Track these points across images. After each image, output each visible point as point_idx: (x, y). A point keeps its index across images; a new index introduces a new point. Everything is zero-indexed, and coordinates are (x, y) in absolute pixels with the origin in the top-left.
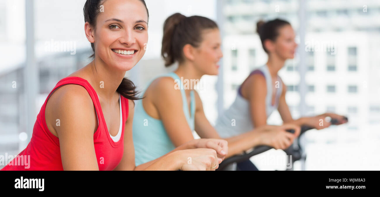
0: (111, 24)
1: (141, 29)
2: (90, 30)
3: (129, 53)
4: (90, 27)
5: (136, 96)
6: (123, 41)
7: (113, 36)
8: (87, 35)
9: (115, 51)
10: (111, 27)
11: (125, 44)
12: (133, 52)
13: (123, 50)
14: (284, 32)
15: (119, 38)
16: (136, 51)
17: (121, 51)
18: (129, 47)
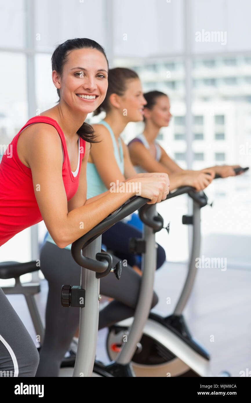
0: (76, 72)
1: (102, 77)
2: (57, 77)
3: (91, 97)
4: (57, 75)
5: (94, 139)
6: (86, 87)
7: (77, 82)
8: (54, 82)
9: (79, 95)
10: (76, 75)
11: (88, 89)
12: (94, 97)
13: (86, 95)
14: (161, 102)
15: (82, 85)
16: (97, 96)
17: (84, 96)
18: (91, 92)
